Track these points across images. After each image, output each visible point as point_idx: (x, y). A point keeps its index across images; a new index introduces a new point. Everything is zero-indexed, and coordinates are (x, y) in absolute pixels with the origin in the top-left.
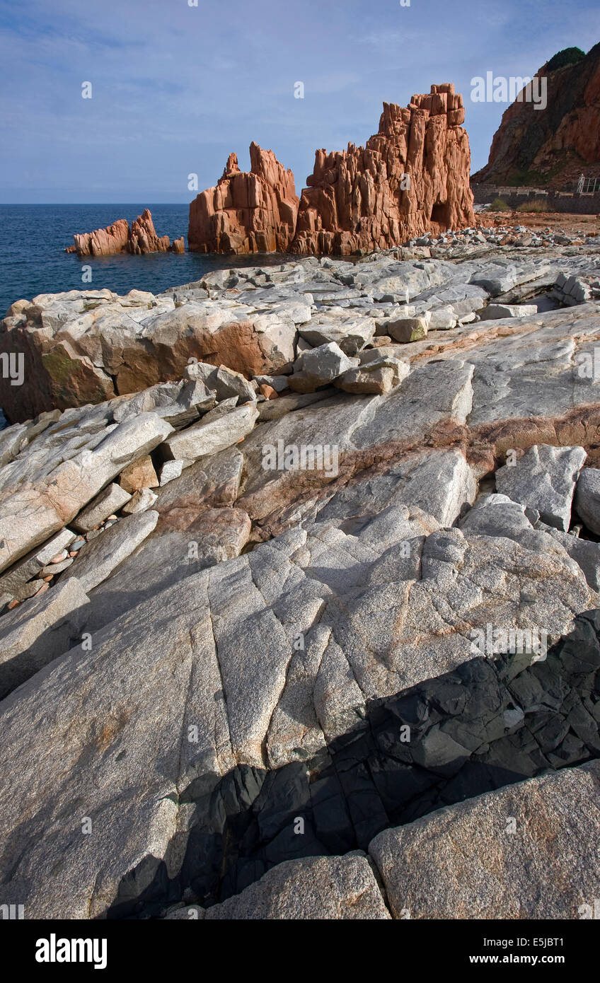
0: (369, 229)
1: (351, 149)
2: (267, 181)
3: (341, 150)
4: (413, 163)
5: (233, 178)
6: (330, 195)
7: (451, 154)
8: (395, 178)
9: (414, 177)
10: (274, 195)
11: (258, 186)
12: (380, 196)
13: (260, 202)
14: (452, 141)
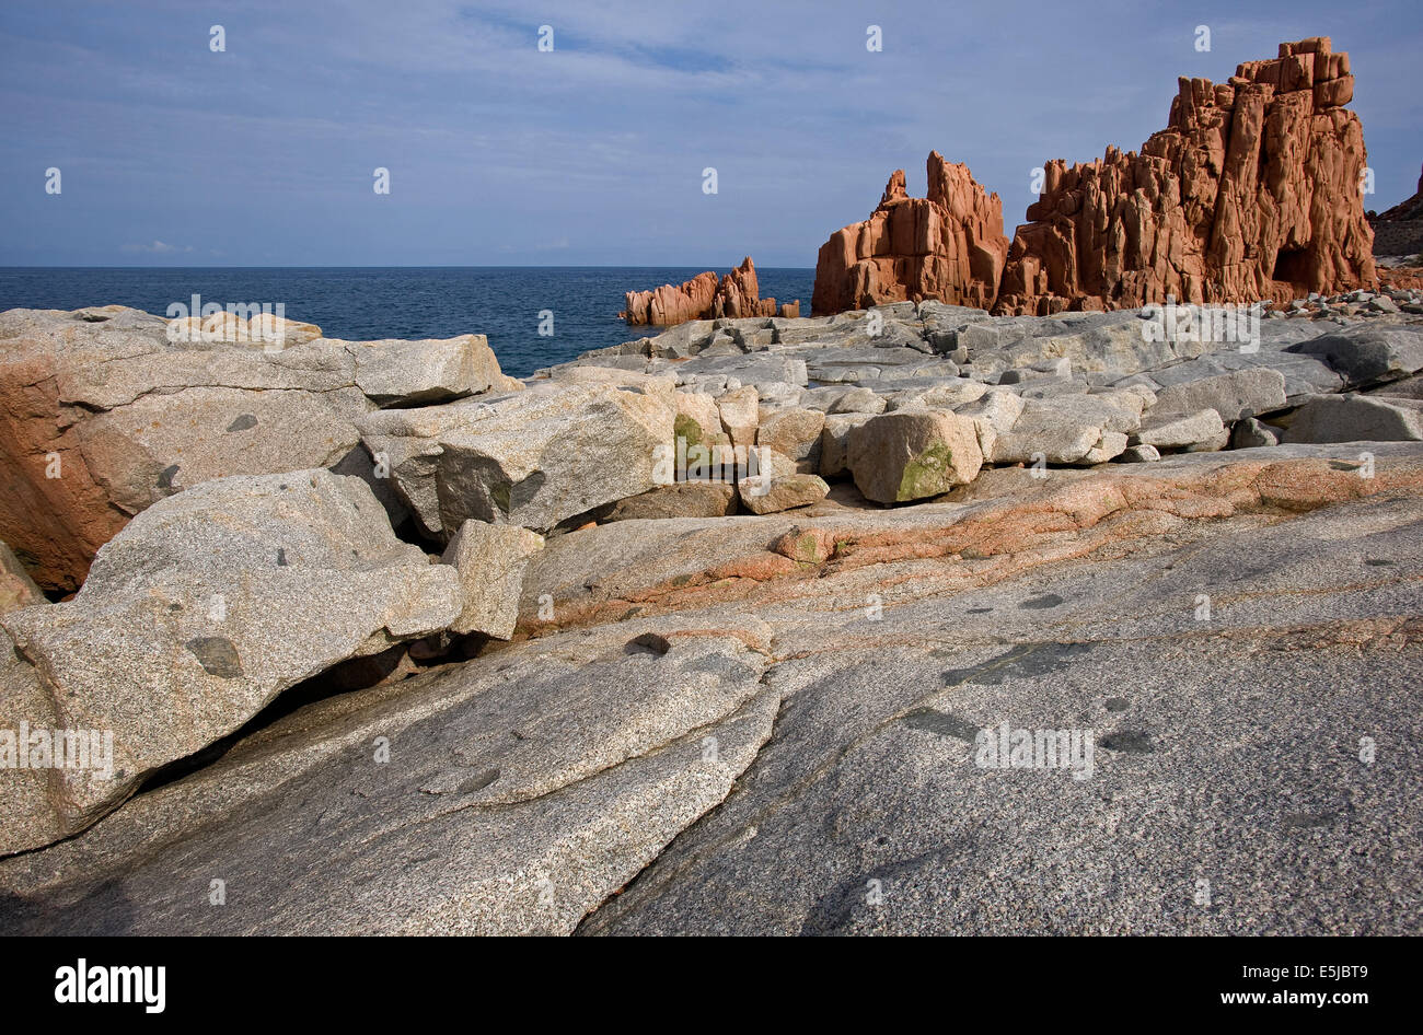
0: (1139, 293)
1: (1111, 158)
2: (952, 212)
3: (1093, 158)
4: (1236, 176)
5: (893, 209)
6: (1067, 234)
7: (1321, 157)
8: (1197, 204)
9: (1239, 200)
10: (962, 235)
11: (933, 219)
12: (1164, 233)
13: (935, 245)
14: (1324, 133)
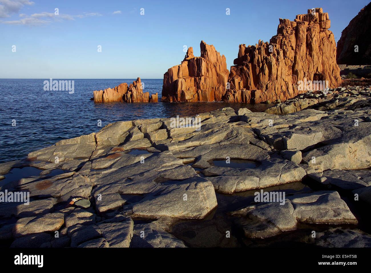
0: (273, 88)
1: (261, 44)
2: (210, 61)
3: (255, 44)
4: (299, 50)
5: (189, 61)
6: (249, 69)
7: (323, 45)
8: (289, 59)
9: (301, 58)
10: (214, 70)
11: (204, 65)
12: (280, 69)
13: (205, 73)
14: (324, 37)
